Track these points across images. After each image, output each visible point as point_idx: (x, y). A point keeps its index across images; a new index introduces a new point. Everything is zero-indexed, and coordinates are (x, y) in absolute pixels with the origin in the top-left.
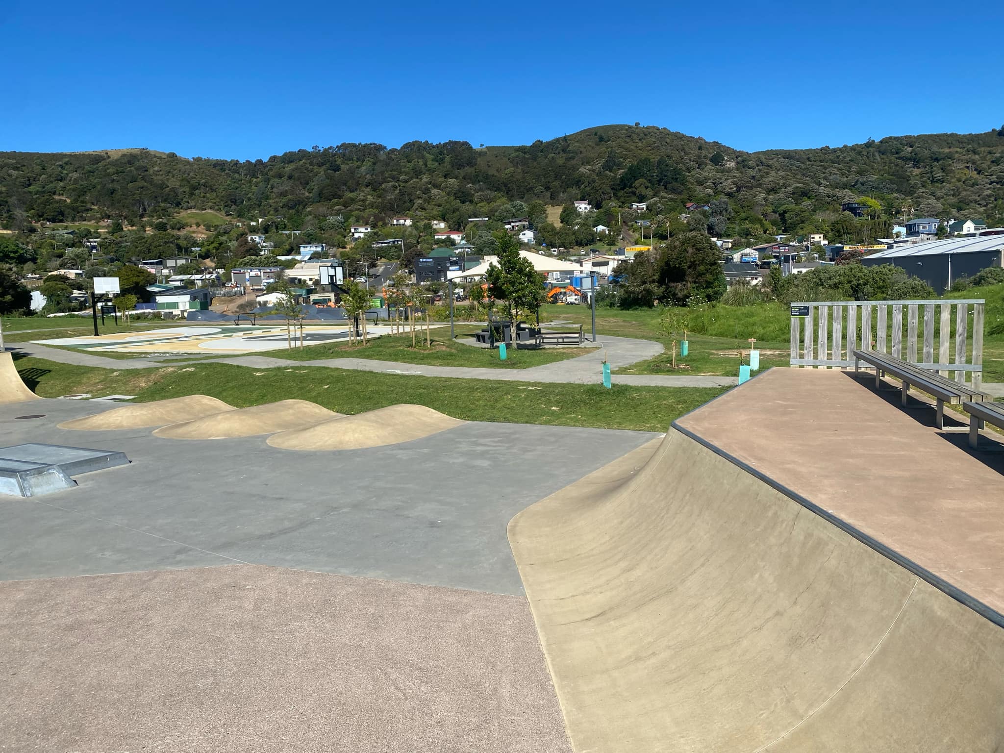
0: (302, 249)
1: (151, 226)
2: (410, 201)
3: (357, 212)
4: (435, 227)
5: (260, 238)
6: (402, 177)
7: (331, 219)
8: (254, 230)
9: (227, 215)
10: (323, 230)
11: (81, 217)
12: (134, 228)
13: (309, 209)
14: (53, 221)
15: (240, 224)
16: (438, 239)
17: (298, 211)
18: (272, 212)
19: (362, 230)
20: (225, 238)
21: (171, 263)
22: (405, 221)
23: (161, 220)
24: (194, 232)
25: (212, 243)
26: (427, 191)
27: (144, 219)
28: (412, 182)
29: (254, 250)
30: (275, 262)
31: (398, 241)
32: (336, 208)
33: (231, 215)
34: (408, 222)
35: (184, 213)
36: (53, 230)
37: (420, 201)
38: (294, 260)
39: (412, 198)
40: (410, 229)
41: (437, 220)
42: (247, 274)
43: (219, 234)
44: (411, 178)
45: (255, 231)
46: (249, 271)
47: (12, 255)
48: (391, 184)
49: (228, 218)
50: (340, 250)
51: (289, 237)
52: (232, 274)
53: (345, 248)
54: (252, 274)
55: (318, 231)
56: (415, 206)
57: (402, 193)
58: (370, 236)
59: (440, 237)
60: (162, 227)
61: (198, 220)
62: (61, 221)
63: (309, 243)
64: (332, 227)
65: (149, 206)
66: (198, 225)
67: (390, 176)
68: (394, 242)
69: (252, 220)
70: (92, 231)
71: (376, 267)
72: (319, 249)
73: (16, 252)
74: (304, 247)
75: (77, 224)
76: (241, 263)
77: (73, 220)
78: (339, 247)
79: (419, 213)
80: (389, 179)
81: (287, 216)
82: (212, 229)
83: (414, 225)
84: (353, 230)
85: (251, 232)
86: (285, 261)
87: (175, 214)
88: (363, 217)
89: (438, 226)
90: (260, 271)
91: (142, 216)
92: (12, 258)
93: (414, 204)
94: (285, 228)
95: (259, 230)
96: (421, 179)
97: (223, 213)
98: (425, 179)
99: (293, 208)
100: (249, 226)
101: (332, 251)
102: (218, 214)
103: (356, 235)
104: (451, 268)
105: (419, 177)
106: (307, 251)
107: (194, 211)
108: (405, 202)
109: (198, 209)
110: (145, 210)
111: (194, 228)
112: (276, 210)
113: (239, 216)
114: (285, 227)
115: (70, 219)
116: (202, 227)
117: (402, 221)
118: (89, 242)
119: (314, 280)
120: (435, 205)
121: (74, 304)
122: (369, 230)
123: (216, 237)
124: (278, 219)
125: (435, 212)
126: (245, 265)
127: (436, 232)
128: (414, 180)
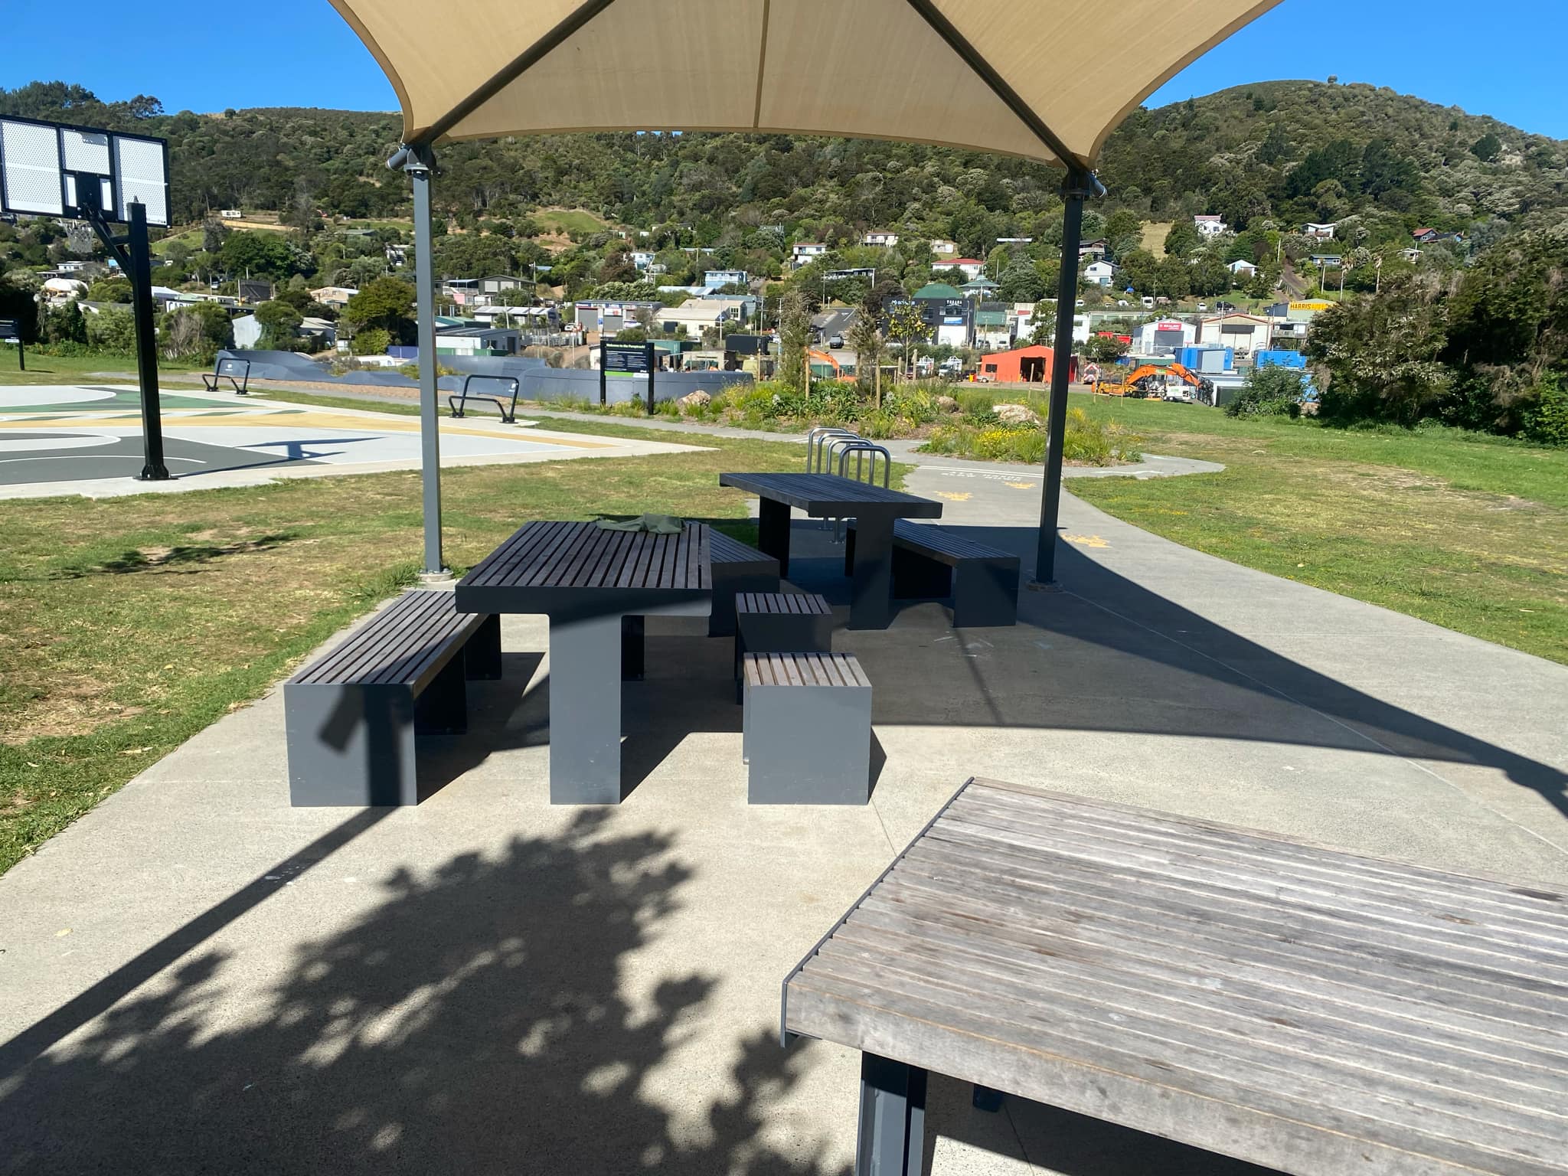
0: (708, 278)
1: (489, 229)
2: (900, 204)
3: (807, 220)
4: (935, 250)
5: (648, 256)
6: (892, 164)
7: (765, 230)
8: (642, 245)
9: (607, 219)
10: (749, 248)
11: (392, 210)
12: (465, 232)
13: (733, 214)
14: (352, 215)
15: (624, 234)
16: (938, 271)
17: (715, 217)
18: (675, 216)
19: (812, 250)
20: (592, 253)
21: (491, 286)
22: (886, 238)
23: (504, 220)
24: (551, 243)
25: (572, 260)
26: (931, 188)
27: (482, 219)
28: (906, 172)
29: (630, 274)
30: (651, 295)
31: (867, 271)
32: (776, 212)
33: (613, 218)
34: (892, 241)
35: (541, 212)
36: (350, 228)
37: (917, 205)
38: (685, 292)
39: (904, 199)
40: (891, 251)
41: (941, 238)
42: (600, 311)
43: (588, 248)
44: (907, 166)
45: (644, 246)
46: (604, 306)
47: (279, 263)
48: (871, 174)
49: (607, 224)
50: (770, 282)
51: (693, 256)
52: (577, 310)
53: (779, 279)
54: (609, 311)
55: (740, 249)
56: (907, 214)
57: (887, 191)
58: (822, 261)
59: (941, 267)
60: (505, 230)
61: (562, 225)
62: (363, 216)
63: (723, 268)
64: (764, 243)
65: (491, 198)
66: (560, 232)
67: (872, 161)
68: (860, 272)
69: (643, 227)
70: (402, 232)
71: (817, 312)
72: (735, 279)
73: (284, 259)
74: (712, 275)
75: (385, 221)
76: (598, 292)
77: (380, 215)
78: (769, 276)
79: (912, 226)
80: (869, 166)
81: (698, 223)
82: (580, 239)
83: (901, 248)
84: (796, 251)
85: (638, 247)
86: (669, 294)
87: (529, 213)
88: (817, 229)
89: (942, 250)
90: (621, 306)
91: (479, 213)
92: (279, 268)
93: (905, 209)
94: (689, 244)
95: (651, 244)
96: (923, 168)
97: (601, 214)
98: (930, 167)
99: (707, 210)
100: (638, 238)
101: (759, 283)
102: (593, 215)
103: (801, 260)
104: (946, 320)
105: (921, 164)
106: (715, 280)
107: (557, 209)
108: (891, 206)
109: (564, 206)
110: (484, 204)
111: (554, 233)
112: (682, 214)
113: (624, 221)
114: (691, 241)
115: (375, 213)
116: (566, 235)
117: (880, 239)
118: (393, 249)
119: (706, 328)
120: (941, 213)
121: (304, 339)
122: (823, 251)
123: (580, 250)
124: (679, 227)
125: (939, 225)
126: (603, 295)
127: (936, 258)
128: (911, 169)
